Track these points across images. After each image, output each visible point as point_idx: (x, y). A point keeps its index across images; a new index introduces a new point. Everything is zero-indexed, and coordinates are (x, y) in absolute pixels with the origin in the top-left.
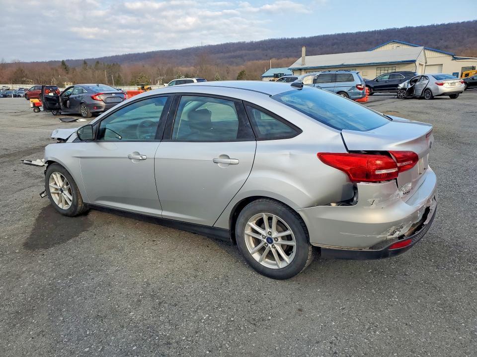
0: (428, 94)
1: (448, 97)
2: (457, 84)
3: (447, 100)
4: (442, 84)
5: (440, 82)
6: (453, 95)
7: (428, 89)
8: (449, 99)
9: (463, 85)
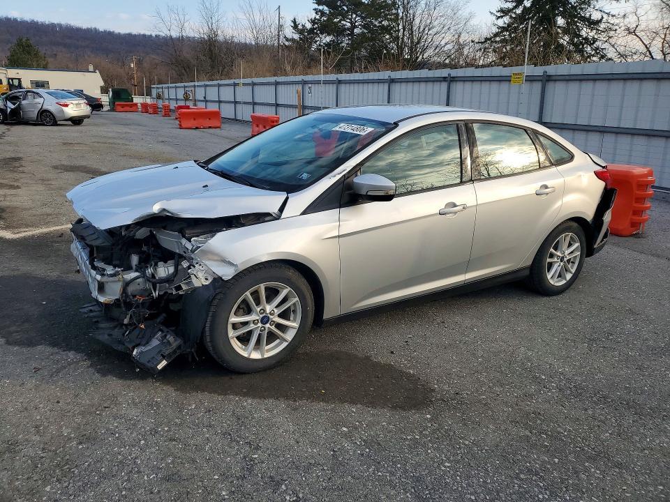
0: (46, 118)
1: (70, 123)
2: (82, 105)
3: (68, 128)
4: (67, 106)
5: (63, 101)
6: (76, 121)
7: (46, 111)
8: (69, 125)
9: (89, 108)
